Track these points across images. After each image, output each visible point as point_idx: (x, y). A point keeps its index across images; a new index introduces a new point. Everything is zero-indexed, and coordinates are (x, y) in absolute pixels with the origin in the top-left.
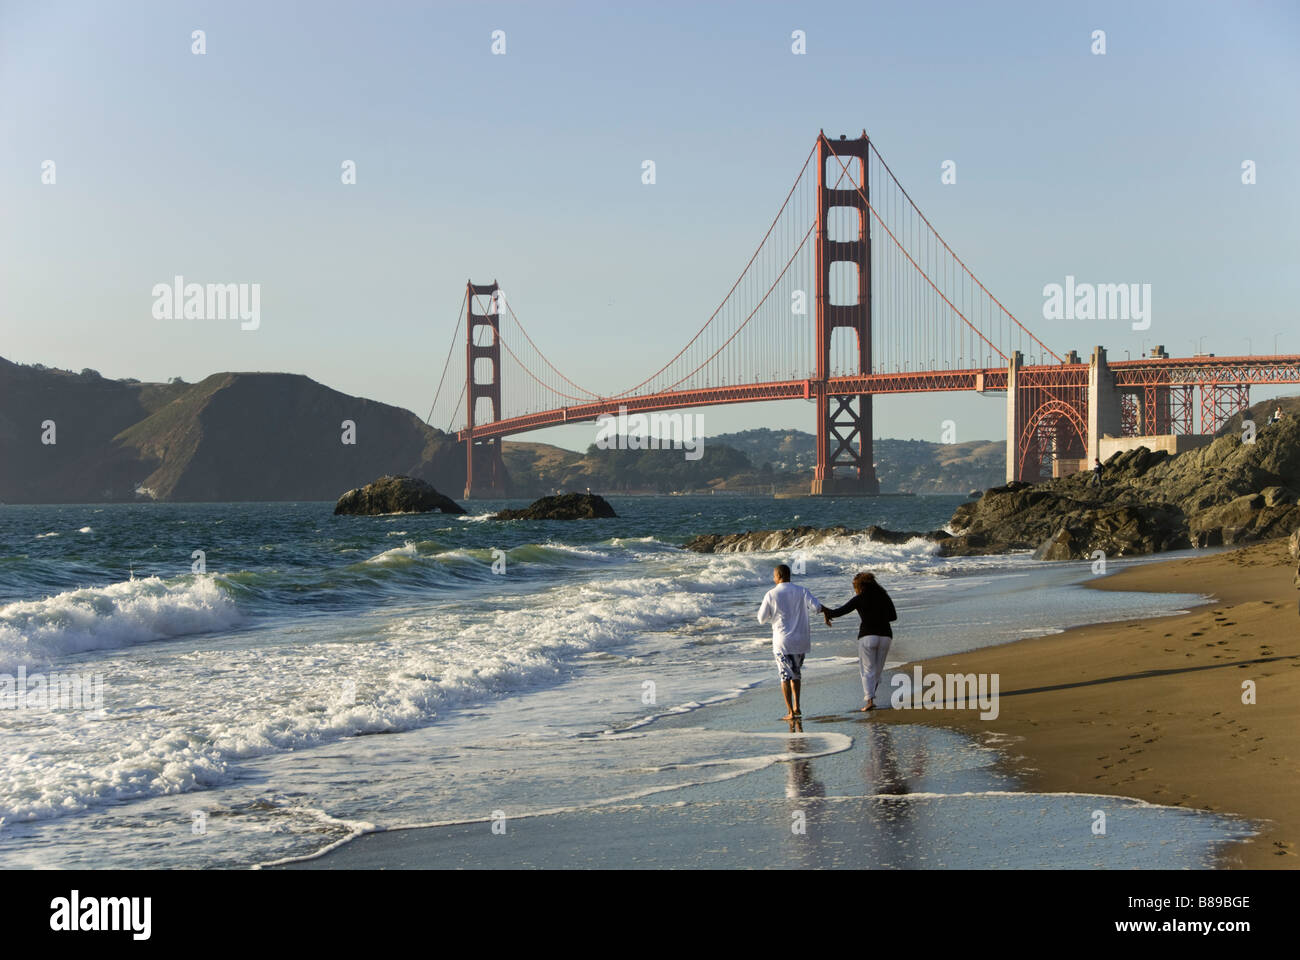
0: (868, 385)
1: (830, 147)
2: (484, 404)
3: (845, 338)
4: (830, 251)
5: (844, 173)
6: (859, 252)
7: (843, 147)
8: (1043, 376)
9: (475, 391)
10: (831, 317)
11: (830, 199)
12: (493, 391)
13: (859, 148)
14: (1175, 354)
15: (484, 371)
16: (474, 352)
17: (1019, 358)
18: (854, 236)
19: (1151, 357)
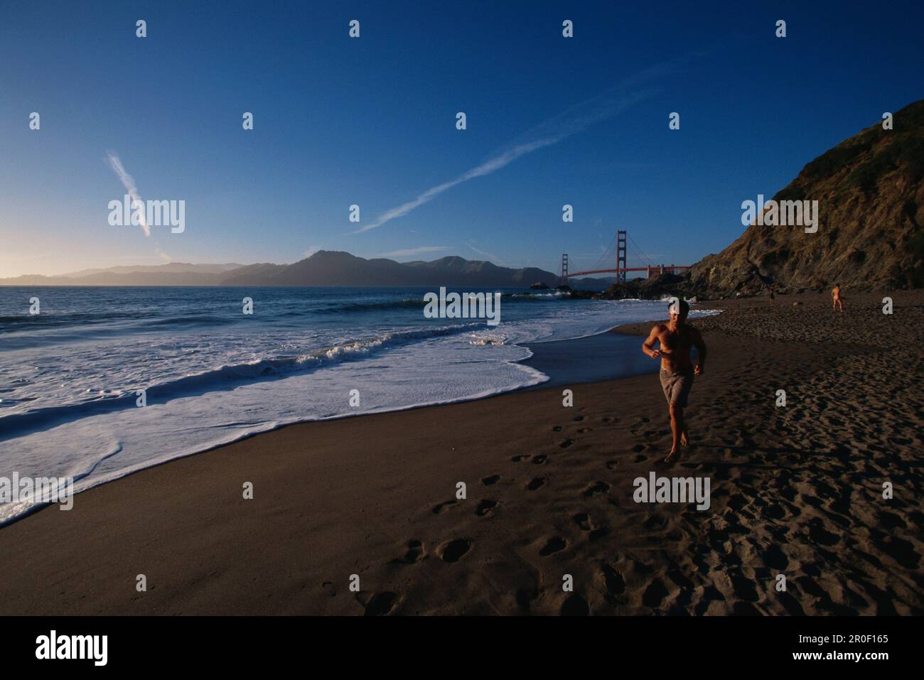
0: (625, 270)
1: (620, 232)
2: (565, 273)
3: (622, 262)
4: (620, 249)
5: (622, 237)
6: (624, 249)
7: (622, 232)
8: (654, 269)
9: (563, 270)
10: (620, 259)
11: (619, 240)
12: (566, 270)
13: (625, 233)
14: (675, 265)
15: (565, 267)
16: (564, 264)
17: (649, 266)
18: (623, 246)
19: (670, 266)
